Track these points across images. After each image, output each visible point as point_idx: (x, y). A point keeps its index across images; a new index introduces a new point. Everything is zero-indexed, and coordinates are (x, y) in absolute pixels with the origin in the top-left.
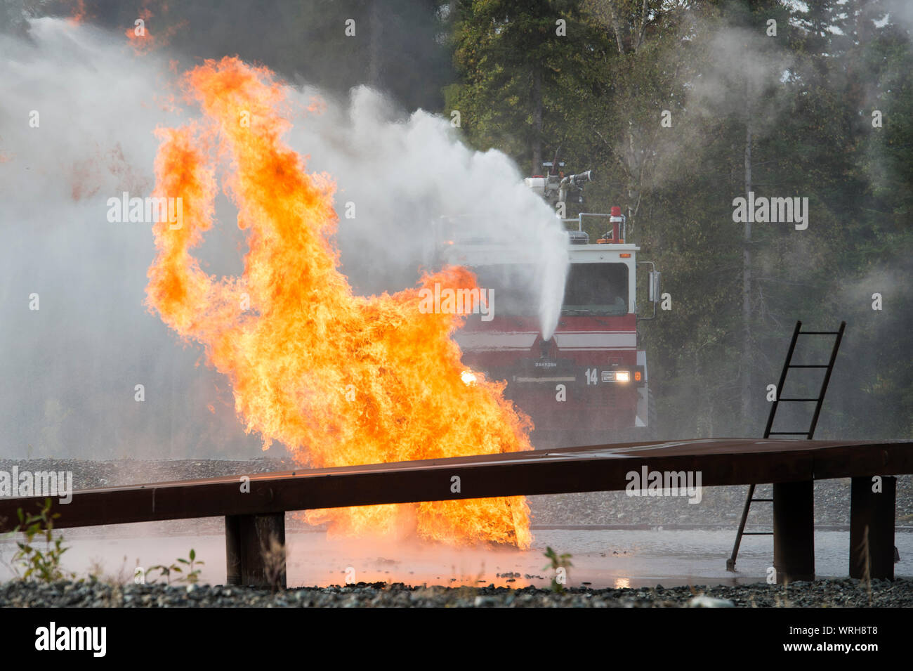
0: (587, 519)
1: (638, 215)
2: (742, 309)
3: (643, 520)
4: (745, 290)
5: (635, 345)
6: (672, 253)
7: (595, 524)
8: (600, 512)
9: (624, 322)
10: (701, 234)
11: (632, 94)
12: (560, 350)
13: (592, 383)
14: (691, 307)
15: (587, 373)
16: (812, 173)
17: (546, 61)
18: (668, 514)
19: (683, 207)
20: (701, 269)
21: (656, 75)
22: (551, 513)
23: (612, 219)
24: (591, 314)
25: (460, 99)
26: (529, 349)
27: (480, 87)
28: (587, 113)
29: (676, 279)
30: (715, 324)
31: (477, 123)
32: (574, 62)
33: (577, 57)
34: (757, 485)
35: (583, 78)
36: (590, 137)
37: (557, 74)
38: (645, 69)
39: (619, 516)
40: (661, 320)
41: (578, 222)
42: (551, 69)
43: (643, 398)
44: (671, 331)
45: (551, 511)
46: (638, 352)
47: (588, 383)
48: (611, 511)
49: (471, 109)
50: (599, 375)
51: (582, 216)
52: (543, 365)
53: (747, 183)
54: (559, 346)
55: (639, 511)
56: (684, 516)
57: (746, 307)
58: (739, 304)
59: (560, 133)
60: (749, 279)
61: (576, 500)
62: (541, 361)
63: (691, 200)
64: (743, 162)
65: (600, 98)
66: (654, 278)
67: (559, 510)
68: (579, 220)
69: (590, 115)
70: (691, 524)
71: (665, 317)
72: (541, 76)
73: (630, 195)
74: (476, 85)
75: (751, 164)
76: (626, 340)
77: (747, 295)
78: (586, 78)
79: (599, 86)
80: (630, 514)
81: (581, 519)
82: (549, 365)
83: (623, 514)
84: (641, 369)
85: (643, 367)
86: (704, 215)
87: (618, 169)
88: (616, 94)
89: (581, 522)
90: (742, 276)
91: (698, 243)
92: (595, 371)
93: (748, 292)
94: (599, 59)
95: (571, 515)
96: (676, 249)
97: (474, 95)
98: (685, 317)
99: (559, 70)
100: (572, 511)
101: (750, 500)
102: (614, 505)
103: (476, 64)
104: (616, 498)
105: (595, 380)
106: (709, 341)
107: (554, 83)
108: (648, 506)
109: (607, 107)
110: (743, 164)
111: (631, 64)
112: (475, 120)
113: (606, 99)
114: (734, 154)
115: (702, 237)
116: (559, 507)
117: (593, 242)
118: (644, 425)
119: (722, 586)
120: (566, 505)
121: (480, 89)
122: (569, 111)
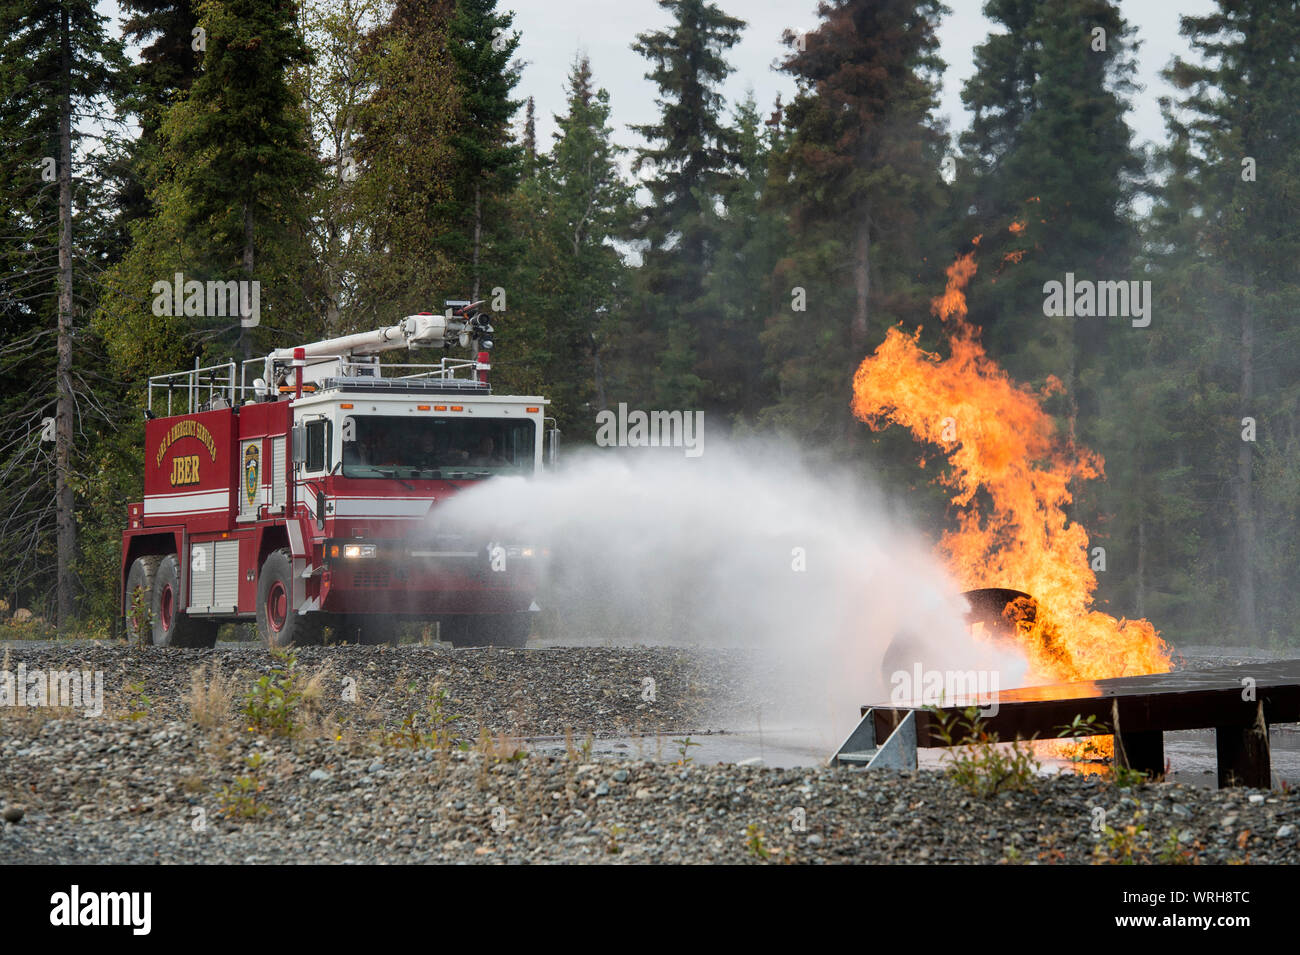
26: (423, 518)
37: (269, 210)
51: (446, 361)
68: (442, 366)
74: (161, 219)
99: (278, 206)
117: (495, 393)
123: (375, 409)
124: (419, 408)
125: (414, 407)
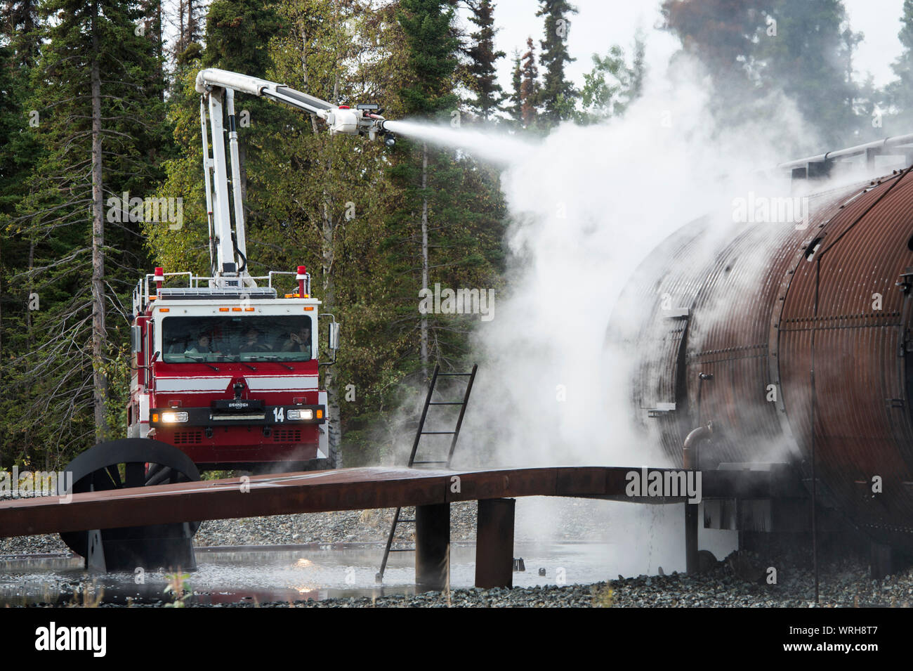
0: (266, 540)
1: (331, 273)
2: (421, 355)
3: (315, 539)
4: (423, 338)
5: (317, 387)
6: (360, 306)
7: (272, 544)
8: (278, 534)
9: (306, 367)
10: (385, 289)
11: (325, 167)
12: (252, 391)
13: (279, 420)
14: (376, 352)
15: (275, 412)
16: (479, 237)
17: (249, 139)
18: (337, 534)
19: (370, 266)
20: (385, 319)
21: (345, 152)
22: (234, 536)
23: (299, 277)
24: (279, 360)
25: (175, 171)
26: (224, 392)
27: (192, 161)
28: (287, 184)
29: (363, 328)
30: (397, 367)
31: (190, 192)
32: (274, 140)
33: (277, 136)
34: (402, 508)
35: (283, 154)
36: (289, 205)
37: (260, 150)
38: (335, 147)
39: (294, 536)
40: (351, 363)
41: (268, 279)
42: (254, 146)
43: (324, 433)
44: (359, 372)
45: (234, 533)
46: (319, 393)
47: (276, 421)
48: (286, 532)
49: (184, 179)
50: (285, 414)
51: (272, 274)
52: (236, 405)
53: (424, 246)
54: (250, 388)
55: (311, 532)
56: (351, 536)
57: (424, 352)
58: (418, 349)
59: (263, 202)
60: (426, 328)
61: (256, 523)
62: (235, 402)
63: (377, 260)
64: (420, 227)
65: (298, 171)
66: (335, 328)
67: (241, 532)
68: (269, 277)
69: (289, 186)
70: (356, 542)
71: (354, 361)
72: (246, 151)
73: (324, 255)
74: (189, 159)
75: (428, 229)
76: (308, 382)
77: (425, 341)
78: (285, 154)
79: (297, 161)
80: (304, 534)
81: (261, 540)
82: (239, 405)
83: (297, 535)
84: (322, 408)
85: (324, 406)
86: (388, 273)
87: (313, 232)
88: (312, 167)
89: (260, 542)
90: (420, 326)
91: (383, 297)
92: (282, 409)
93: (425, 339)
94: (296, 138)
95: (252, 537)
96: (364, 302)
97: (187, 168)
98: (372, 361)
99: (261, 147)
100: (253, 533)
101: (396, 521)
102: (291, 527)
103: (189, 140)
104: (292, 521)
105: (282, 418)
106: (392, 382)
107: (258, 158)
108: (320, 527)
109: (304, 178)
110: (421, 229)
111: (323, 142)
112: (188, 189)
113: (302, 172)
114: (413, 220)
115: (386, 291)
116: (241, 529)
117: (281, 296)
118: (325, 457)
119: (364, 598)
120: (248, 528)
121: (192, 163)
122: (271, 182)
123: (186, 312)
124: (221, 310)
125: (217, 309)
